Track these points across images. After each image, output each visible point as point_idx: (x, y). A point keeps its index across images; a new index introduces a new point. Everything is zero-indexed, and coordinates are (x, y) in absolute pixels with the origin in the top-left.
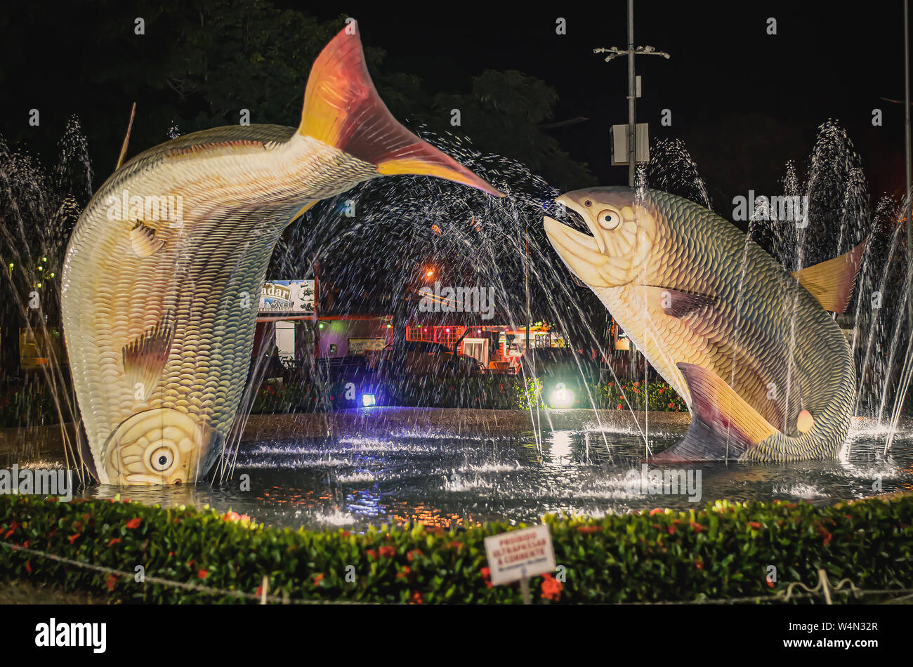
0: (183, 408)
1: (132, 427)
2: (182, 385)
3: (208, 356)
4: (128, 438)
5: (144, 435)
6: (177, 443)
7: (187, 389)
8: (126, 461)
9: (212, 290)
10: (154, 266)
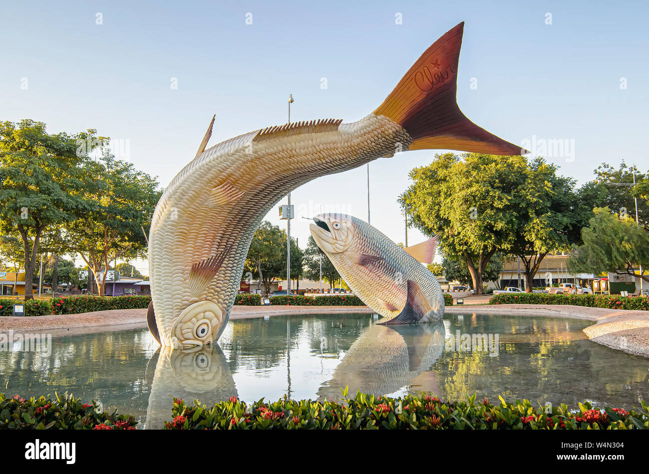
0: (215, 300)
1: (189, 312)
2: (217, 287)
3: (230, 271)
4: (186, 319)
5: (195, 317)
6: (211, 321)
7: (219, 290)
8: (183, 332)
9: (240, 232)
10: (217, 214)
